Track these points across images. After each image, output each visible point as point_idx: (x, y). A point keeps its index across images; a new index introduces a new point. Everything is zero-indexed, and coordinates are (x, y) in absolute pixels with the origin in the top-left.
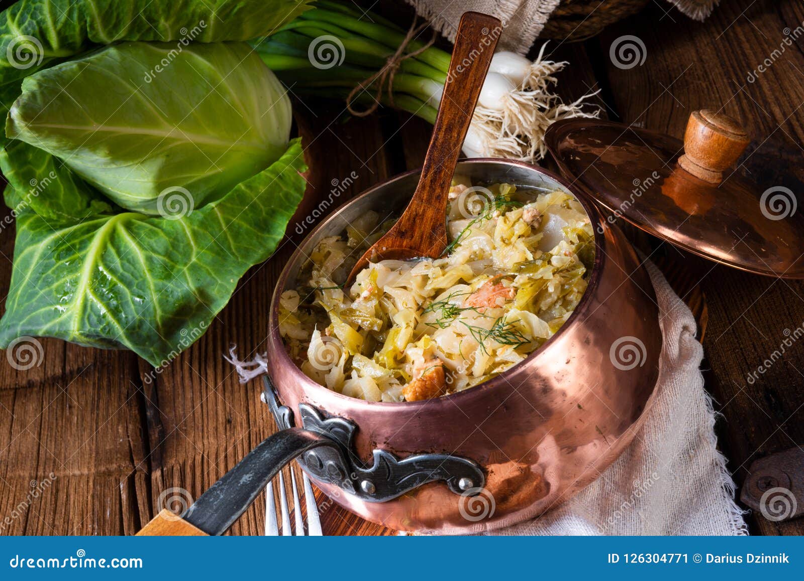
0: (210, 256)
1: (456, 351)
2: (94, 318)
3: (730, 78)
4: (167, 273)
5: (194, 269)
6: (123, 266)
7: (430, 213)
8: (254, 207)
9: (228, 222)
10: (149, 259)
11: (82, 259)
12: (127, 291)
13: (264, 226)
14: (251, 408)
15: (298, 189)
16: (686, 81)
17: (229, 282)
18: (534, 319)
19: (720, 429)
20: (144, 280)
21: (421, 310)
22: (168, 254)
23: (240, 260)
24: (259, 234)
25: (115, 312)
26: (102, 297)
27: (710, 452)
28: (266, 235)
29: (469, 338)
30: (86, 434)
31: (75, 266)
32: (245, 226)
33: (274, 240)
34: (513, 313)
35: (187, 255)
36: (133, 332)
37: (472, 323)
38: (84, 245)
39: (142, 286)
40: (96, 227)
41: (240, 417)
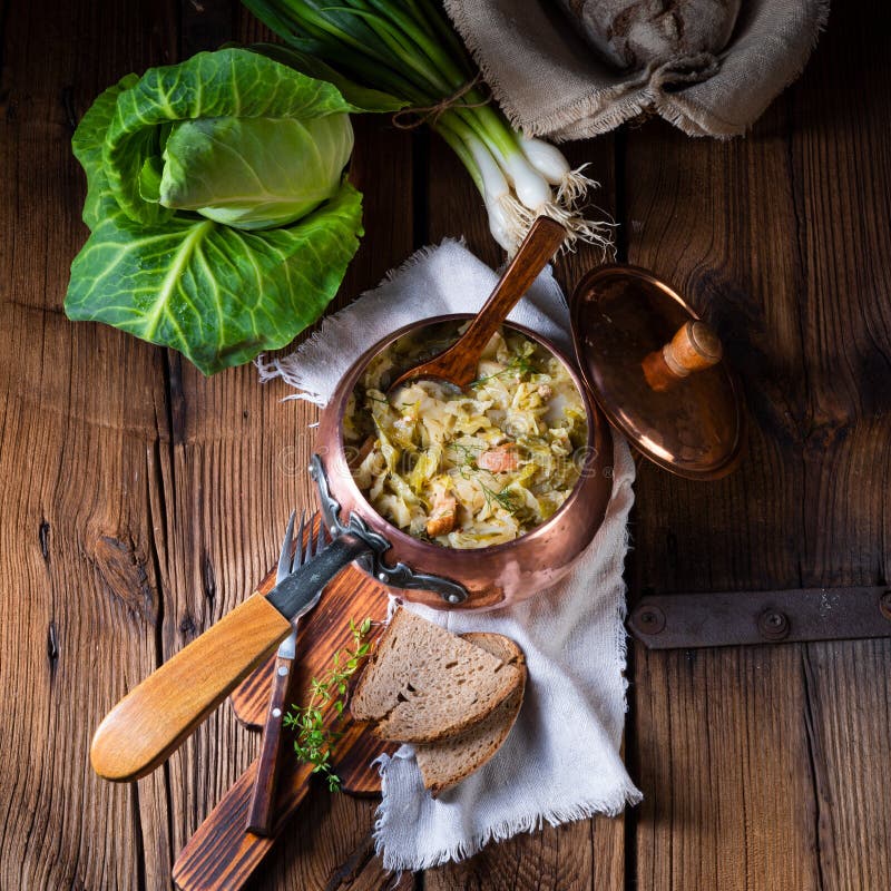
0: (274, 306)
1: (469, 500)
2: (166, 332)
3: (727, 204)
4: (237, 310)
5: (259, 314)
6: (198, 292)
7: (468, 356)
8: (314, 262)
9: (293, 277)
10: (222, 295)
11: (164, 275)
12: (198, 316)
13: (319, 282)
14: (265, 409)
15: (351, 249)
16: (691, 190)
17: (286, 336)
18: (530, 495)
19: (628, 560)
20: (215, 313)
21: (447, 444)
22: (239, 294)
23: (298, 315)
24: (315, 289)
25: (186, 331)
26: (176, 316)
27: (617, 579)
28: (320, 291)
29: (481, 493)
30: (115, 386)
31: (155, 280)
32: (305, 280)
33: (326, 298)
34: (516, 486)
35: (254, 298)
36: (197, 351)
37: (486, 483)
38: (165, 262)
39: (213, 315)
40: (177, 242)
41: (255, 415)
